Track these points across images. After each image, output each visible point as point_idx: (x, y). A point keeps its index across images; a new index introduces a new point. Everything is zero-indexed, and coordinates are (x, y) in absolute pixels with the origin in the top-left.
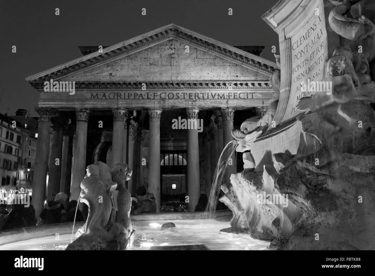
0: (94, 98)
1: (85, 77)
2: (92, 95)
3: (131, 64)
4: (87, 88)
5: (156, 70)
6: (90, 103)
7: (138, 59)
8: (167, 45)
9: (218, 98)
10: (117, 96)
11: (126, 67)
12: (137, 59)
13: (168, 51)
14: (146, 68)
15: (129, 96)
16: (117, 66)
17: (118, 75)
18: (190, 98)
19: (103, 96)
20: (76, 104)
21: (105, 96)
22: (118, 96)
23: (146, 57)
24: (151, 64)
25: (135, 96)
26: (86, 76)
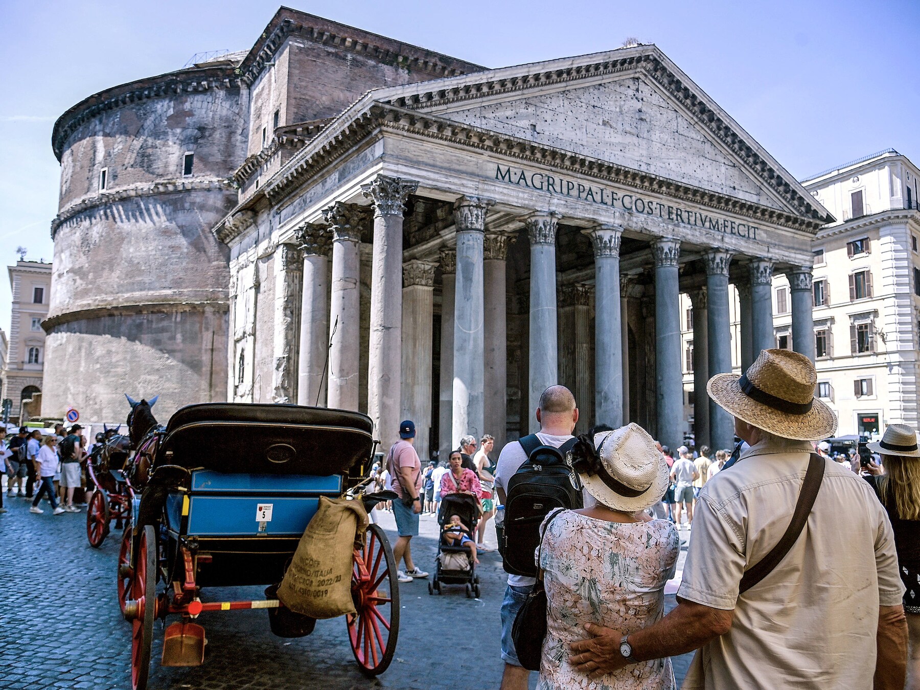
0: (503, 178)
1: (484, 121)
2: (499, 169)
3: (570, 113)
4: (492, 150)
5: (613, 140)
6: (497, 188)
7: (583, 104)
8: (629, 87)
9: (710, 228)
10: (547, 184)
11: (562, 117)
12: (580, 104)
13: (632, 101)
14: (596, 131)
15: (568, 189)
16: (545, 111)
17: (547, 133)
18: (669, 218)
19: (520, 178)
20: (467, 187)
21: (525, 179)
22: (549, 184)
23: (595, 105)
24: (605, 123)
25: (579, 192)
26: (485, 118)
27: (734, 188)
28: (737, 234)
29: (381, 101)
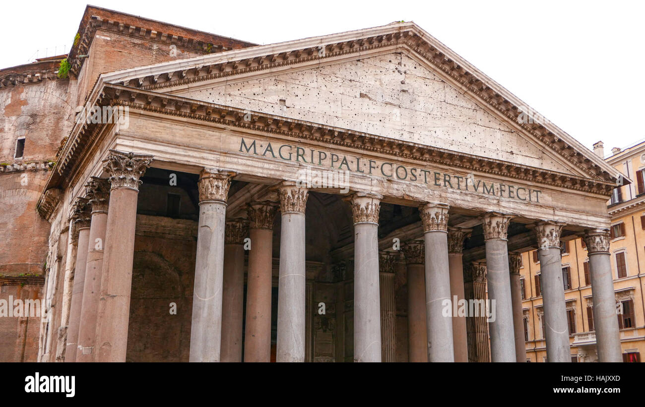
0: (248, 150)
1: (229, 98)
2: (243, 142)
3: (324, 88)
4: (235, 125)
5: (371, 111)
6: (240, 160)
7: (338, 79)
8: (390, 61)
9: (484, 193)
10: (296, 154)
11: (315, 92)
12: (336, 79)
13: (394, 74)
14: (353, 104)
15: (320, 159)
16: (296, 86)
17: (297, 107)
18: (436, 184)
19: (267, 150)
20: (208, 159)
21: (271, 151)
22: (298, 155)
23: (352, 78)
24: (362, 95)
25: (333, 162)
26: (230, 95)
27: (512, 153)
28: (516, 197)
29: (113, 82)
